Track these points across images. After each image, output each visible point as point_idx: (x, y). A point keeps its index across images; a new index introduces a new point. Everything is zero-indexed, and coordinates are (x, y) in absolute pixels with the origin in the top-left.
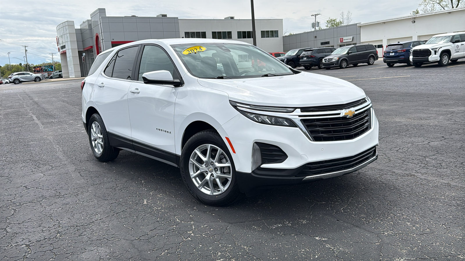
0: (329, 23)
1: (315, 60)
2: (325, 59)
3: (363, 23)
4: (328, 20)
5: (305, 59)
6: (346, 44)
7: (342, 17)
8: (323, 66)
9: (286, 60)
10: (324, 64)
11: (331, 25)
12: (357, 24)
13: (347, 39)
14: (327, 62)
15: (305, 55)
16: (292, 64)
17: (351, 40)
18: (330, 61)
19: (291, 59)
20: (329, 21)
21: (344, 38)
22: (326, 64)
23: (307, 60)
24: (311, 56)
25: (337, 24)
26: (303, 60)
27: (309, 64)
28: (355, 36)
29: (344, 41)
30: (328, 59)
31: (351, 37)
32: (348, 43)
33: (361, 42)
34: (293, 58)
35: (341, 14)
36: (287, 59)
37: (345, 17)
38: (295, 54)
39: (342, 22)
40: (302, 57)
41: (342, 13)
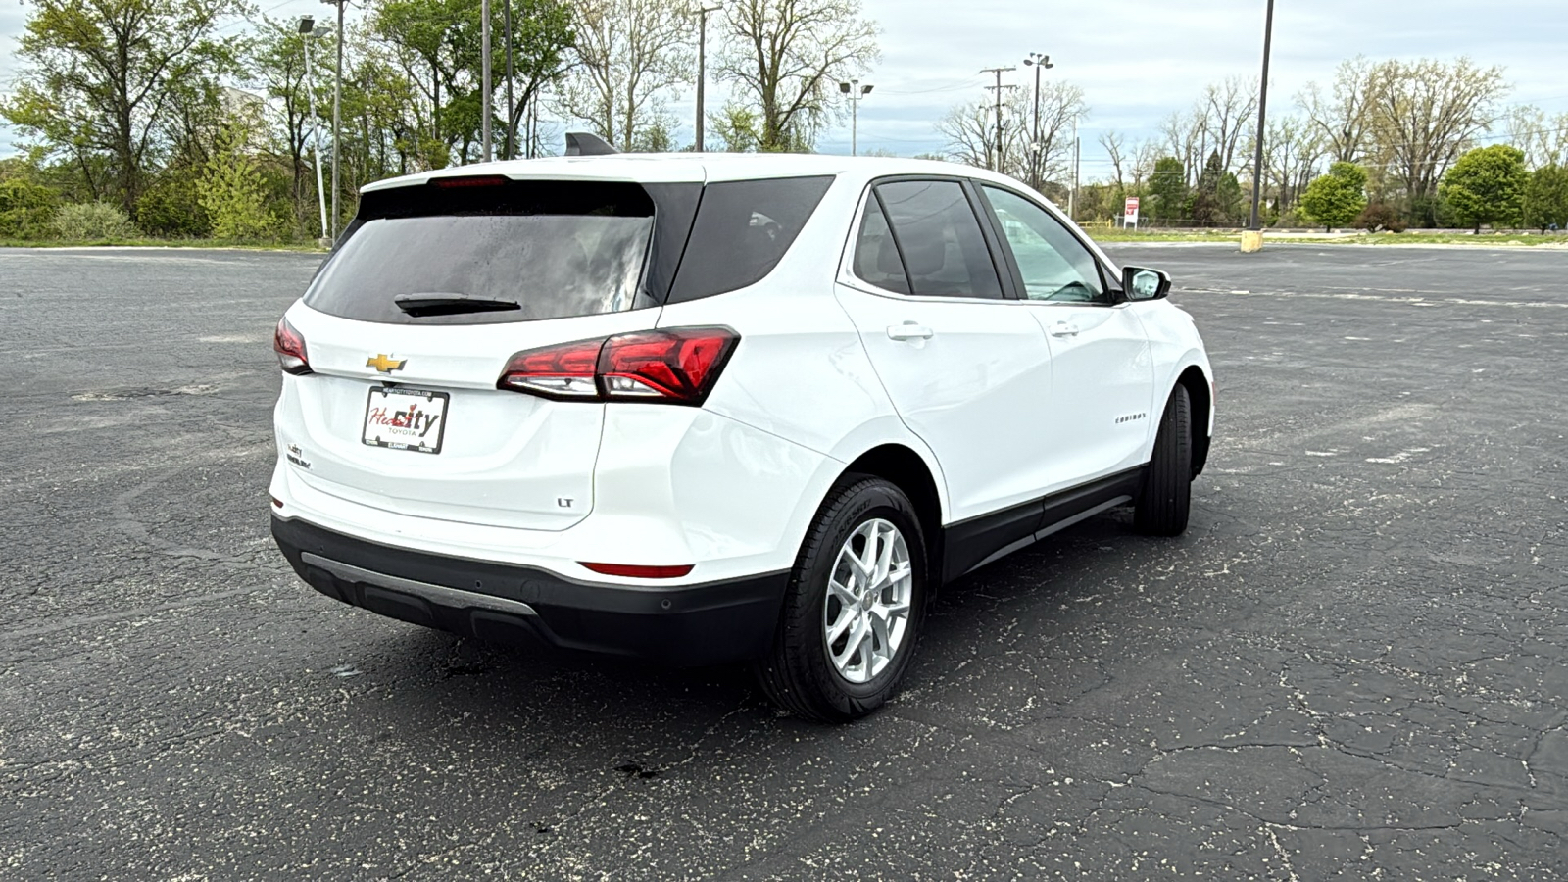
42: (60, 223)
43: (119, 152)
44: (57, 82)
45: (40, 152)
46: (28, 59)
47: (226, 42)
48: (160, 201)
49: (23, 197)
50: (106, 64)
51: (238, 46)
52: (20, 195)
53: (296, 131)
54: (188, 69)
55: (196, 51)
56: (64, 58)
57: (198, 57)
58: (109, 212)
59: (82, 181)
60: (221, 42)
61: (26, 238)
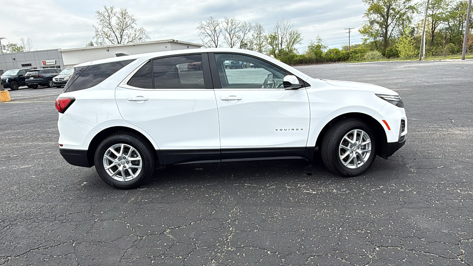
0: (9, 47)
1: (43, 80)
2: (55, 79)
3: (63, 49)
4: (8, 44)
5: (32, 78)
6: (49, 66)
7: (22, 42)
8: (54, 84)
9: (7, 80)
10: (55, 83)
11: (12, 49)
12: (58, 50)
13: (50, 62)
14: (59, 81)
15: (31, 74)
16: (15, 84)
17: (54, 63)
18: (62, 80)
19: (14, 78)
20: (9, 46)
21: (47, 61)
22: (58, 83)
23: (35, 79)
24: (38, 76)
25: (18, 49)
26: (29, 80)
27: (37, 83)
28: (57, 60)
29: (47, 64)
30: (60, 78)
31: (54, 61)
32: (51, 66)
33: (64, 65)
34: (15, 78)
35: (20, 40)
36: (9, 79)
37: (25, 42)
38: (15, 74)
39: (24, 47)
40: (28, 77)
41: (22, 39)
42: (365, 57)
43: (384, 38)
44: (372, 23)
45: (366, 40)
46: (365, 18)
47: (415, 4)
48: (391, 49)
49: (360, 51)
50: (383, 16)
51: (419, 5)
52: (360, 50)
53: (434, 26)
54: (404, 14)
55: (407, 8)
56: (375, 17)
57: (407, 10)
58: (377, 53)
59: (375, 46)
60: (414, 5)
61: (358, 60)
